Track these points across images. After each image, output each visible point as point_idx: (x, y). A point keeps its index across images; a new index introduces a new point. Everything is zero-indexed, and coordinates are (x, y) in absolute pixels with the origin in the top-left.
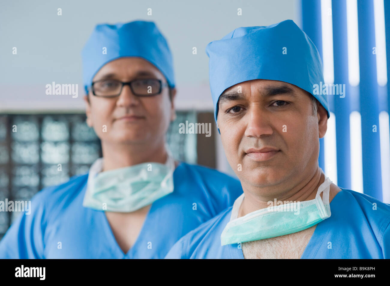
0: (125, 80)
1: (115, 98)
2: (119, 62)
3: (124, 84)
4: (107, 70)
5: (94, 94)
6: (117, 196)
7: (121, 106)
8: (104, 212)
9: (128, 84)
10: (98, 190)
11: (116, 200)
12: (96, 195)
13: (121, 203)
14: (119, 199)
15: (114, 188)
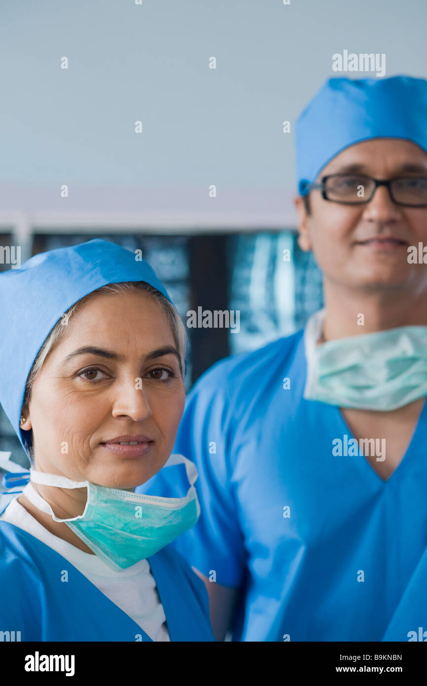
0: (380, 177)
1: (361, 205)
2: (371, 145)
3: (379, 183)
4: (350, 158)
5: (325, 196)
6: (362, 382)
7: (371, 221)
8: (340, 409)
9: (386, 184)
10: (326, 371)
11: (360, 388)
12: (323, 379)
13: (369, 394)
14: (368, 387)
15: (354, 369)
